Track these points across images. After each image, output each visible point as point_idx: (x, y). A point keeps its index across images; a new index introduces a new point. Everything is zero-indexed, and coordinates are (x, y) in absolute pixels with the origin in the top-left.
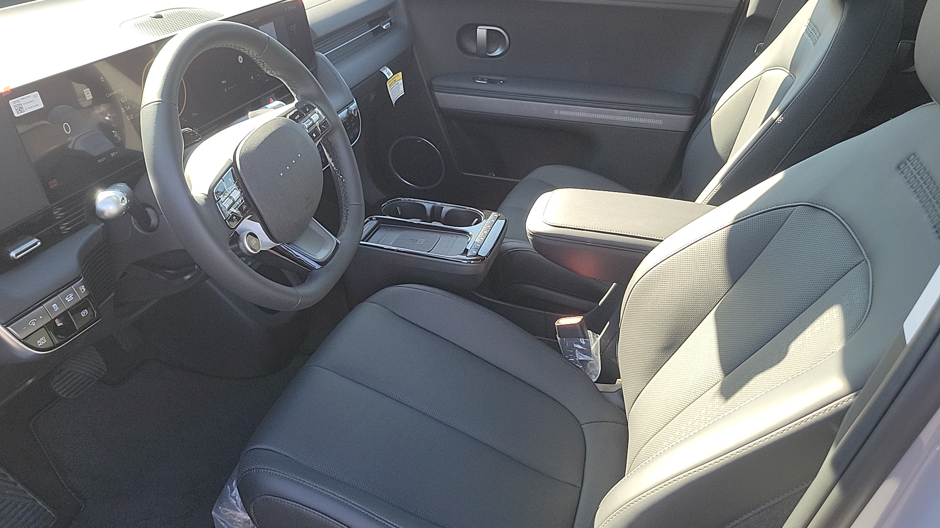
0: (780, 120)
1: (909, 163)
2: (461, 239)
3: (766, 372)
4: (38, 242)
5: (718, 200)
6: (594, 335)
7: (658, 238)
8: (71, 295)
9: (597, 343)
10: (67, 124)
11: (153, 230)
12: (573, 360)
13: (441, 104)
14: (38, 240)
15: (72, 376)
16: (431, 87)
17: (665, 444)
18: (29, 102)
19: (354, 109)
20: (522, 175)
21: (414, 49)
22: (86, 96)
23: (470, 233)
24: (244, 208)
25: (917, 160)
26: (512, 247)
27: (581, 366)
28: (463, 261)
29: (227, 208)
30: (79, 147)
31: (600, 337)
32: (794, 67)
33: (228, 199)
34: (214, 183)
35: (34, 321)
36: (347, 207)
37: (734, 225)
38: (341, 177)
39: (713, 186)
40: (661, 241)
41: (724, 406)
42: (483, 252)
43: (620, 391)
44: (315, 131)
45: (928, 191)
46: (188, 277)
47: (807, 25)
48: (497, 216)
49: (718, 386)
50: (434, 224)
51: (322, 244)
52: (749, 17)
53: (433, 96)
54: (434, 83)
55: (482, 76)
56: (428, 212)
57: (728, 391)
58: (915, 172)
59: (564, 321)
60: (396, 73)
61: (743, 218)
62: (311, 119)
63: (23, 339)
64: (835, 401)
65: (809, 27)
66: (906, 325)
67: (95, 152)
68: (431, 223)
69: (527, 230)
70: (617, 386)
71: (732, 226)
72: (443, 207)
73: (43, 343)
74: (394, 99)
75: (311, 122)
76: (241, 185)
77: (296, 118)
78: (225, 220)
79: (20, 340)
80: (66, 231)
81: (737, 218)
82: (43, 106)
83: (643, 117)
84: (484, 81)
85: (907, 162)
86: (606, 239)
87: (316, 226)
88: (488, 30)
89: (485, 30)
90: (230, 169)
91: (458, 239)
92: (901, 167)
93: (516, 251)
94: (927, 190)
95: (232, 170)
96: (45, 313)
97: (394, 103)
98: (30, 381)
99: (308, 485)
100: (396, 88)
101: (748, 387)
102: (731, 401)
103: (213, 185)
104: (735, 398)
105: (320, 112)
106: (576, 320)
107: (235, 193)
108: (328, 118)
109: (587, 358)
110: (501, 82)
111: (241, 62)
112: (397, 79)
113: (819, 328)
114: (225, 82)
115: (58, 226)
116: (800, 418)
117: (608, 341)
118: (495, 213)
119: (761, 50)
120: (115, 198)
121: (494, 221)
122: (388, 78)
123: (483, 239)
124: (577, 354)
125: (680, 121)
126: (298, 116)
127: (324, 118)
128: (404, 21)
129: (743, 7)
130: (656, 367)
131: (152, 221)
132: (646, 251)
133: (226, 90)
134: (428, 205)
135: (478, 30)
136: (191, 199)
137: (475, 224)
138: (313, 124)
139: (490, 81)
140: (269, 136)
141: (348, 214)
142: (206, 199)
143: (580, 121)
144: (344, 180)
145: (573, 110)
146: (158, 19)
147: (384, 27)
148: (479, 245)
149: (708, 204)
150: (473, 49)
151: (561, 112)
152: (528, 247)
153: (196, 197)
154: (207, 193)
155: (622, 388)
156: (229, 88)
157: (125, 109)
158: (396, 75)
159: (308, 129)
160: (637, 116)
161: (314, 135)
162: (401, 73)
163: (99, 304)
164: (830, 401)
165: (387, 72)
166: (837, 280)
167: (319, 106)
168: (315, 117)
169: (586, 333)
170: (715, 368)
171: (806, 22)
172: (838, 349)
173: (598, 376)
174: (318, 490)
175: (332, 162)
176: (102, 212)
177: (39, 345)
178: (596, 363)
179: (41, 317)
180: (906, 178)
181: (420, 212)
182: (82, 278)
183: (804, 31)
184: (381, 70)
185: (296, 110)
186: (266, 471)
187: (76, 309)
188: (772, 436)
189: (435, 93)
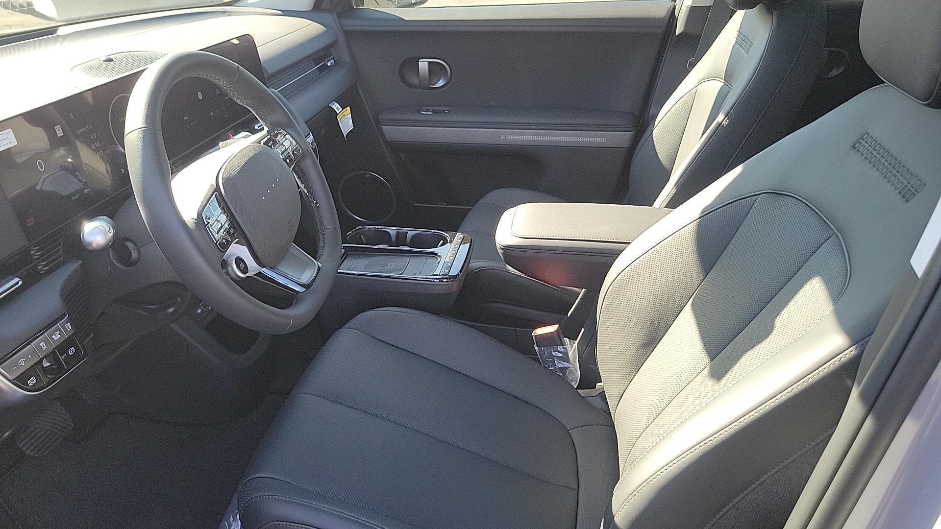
0: (725, 123)
1: (863, 142)
2: (431, 260)
3: (755, 348)
4: (19, 281)
5: (675, 203)
6: (571, 342)
7: (625, 241)
8: (58, 333)
9: (574, 349)
10: (40, 161)
11: (134, 264)
12: (552, 368)
13: (389, 137)
14: (19, 279)
15: (39, 432)
16: (378, 123)
17: (661, 432)
18: (3, 140)
19: (312, 142)
20: (473, 201)
21: (358, 86)
22: (58, 133)
23: (439, 254)
24: (232, 231)
25: (870, 139)
26: (477, 267)
27: (561, 374)
28: (435, 281)
29: (216, 231)
30: (47, 187)
31: (577, 342)
32: (728, 77)
33: (216, 222)
34: (201, 208)
35: (23, 360)
36: (323, 232)
37: (701, 219)
38: (315, 202)
39: (668, 190)
40: (629, 243)
41: (717, 386)
42: (454, 272)
43: (602, 395)
44: (289, 157)
45: (886, 164)
46: (171, 310)
47: (737, 36)
48: (462, 236)
49: (706, 371)
50: (401, 248)
51: (305, 267)
52: (678, 35)
53: (380, 130)
54: (380, 117)
55: (427, 108)
56: (394, 238)
57: (718, 373)
58: (871, 149)
59: (540, 331)
60: (344, 108)
61: (711, 210)
62: (283, 145)
63: (14, 380)
64: (838, 355)
65: (739, 39)
66: (913, 261)
67: (65, 192)
68: (398, 247)
69: (497, 244)
70: (599, 389)
71: (699, 220)
72: (407, 232)
73: (33, 383)
74: (345, 132)
75: (284, 148)
76: (226, 209)
77: (270, 145)
78: (216, 243)
79: (10, 381)
80: (44, 270)
81: (703, 212)
82: (16, 143)
83: (586, 136)
84: (430, 112)
85: (861, 141)
86: (576, 246)
87: (296, 250)
88: (429, 63)
89: (427, 63)
90: (214, 195)
91: (428, 261)
92: (856, 146)
93: (482, 270)
94: (885, 162)
95: (216, 196)
96: (33, 352)
97: (345, 136)
98: (7, 434)
99: (316, 507)
100: (346, 122)
101: (739, 365)
102: (724, 381)
103: (200, 209)
104: (728, 377)
105: (291, 139)
106: (553, 328)
107: (222, 216)
108: (299, 145)
109: (566, 365)
110: (446, 112)
111: (201, 98)
112: (346, 113)
113: (802, 299)
114: (187, 118)
115: (36, 266)
116: (807, 376)
117: (584, 348)
118: (460, 234)
119: (693, 65)
120: (102, 228)
121: (460, 241)
122: (338, 113)
123: (453, 258)
124: (556, 362)
125: (621, 138)
126: (271, 143)
127: (295, 144)
128: (347, 58)
129: (672, 25)
130: (637, 365)
131: (132, 255)
132: (616, 254)
133: (188, 126)
134: (393, 231)
135: (419, 63)
136: (183, 223)
137: (441, 246)
138: (286, 150)
139: (435, 112)
140: (248, 161)
141: (325, 238)
142: (195, 223)
143: (526, 144)
144: (318, 205)
145: (519, 134)
146: (109, 62)
147: (329, 64)
148: (450, 264)
149: (665, 207)
150: (415, 81)
151: (507, 137)
152: (494, 266)
153: (187, 221)
154: (196, 217)
155: (604, 391)
156: (191, 124)
157: (95, 146)
158: (345, 109)
159: (281, 155)
160: (581, 136)
161: (288, 161)
162: (349, 107)
163: (84, 340)
164: (833, 356)
165: (336, 107)
166: (811, 256)
167: (289, 132)
168: (287, 144)
169: (563, 340)
170: (701, 354)
171: (735, 34)
172: (828, 313)
173: (578, 383)
174: (327, 510)
175: (305, 188)
176: (90, 244)
177: (30, 385)
178: (574, 370)
179: (30, 356)
180: (863, 156)
181: (385, 238)
182: (66, 315)
183: (735, 42)
184: (330, 105)
185: (269, 137)
186: (270, 497)
187: (63, 347)
188: (782, 396)
189: (382, 127)
